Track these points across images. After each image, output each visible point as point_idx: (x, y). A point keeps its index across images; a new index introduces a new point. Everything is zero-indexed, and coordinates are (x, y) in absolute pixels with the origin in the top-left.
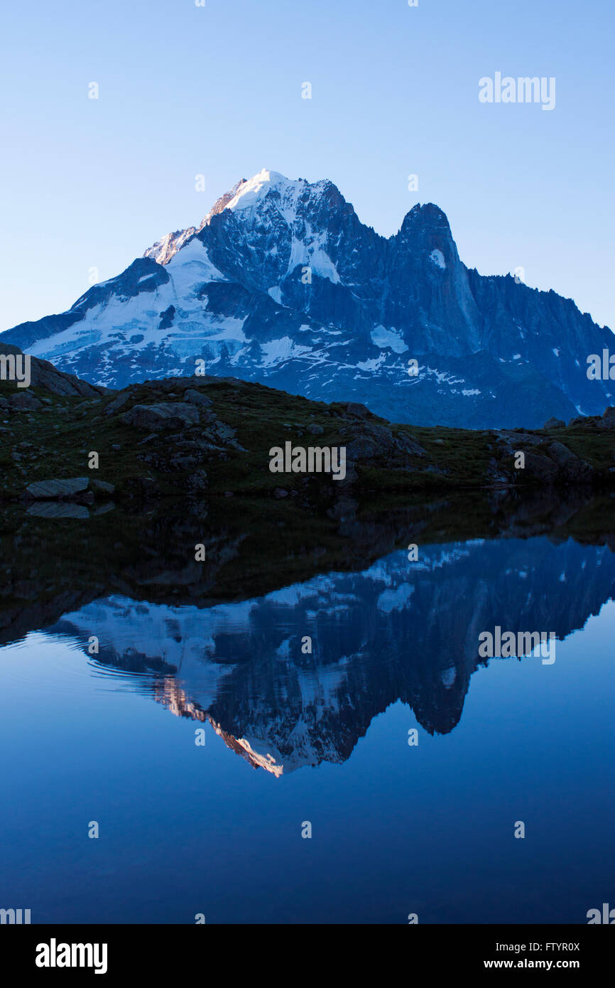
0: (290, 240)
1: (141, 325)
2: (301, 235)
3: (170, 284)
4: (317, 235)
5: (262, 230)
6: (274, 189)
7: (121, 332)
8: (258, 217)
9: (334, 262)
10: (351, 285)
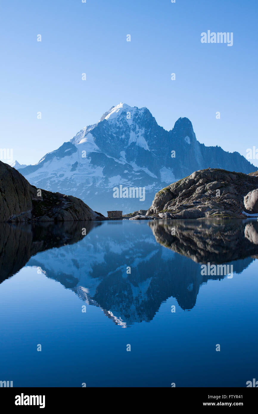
0: (130, 132)
1: (64, 170)
2: (134, 130)
3: (77, 153)
4: (140, 130)
5: (119, 128)
6: (124, 111)
7: (56, 172)
8: (117, 122)
9: (146, 141)
10: (153, 150)
